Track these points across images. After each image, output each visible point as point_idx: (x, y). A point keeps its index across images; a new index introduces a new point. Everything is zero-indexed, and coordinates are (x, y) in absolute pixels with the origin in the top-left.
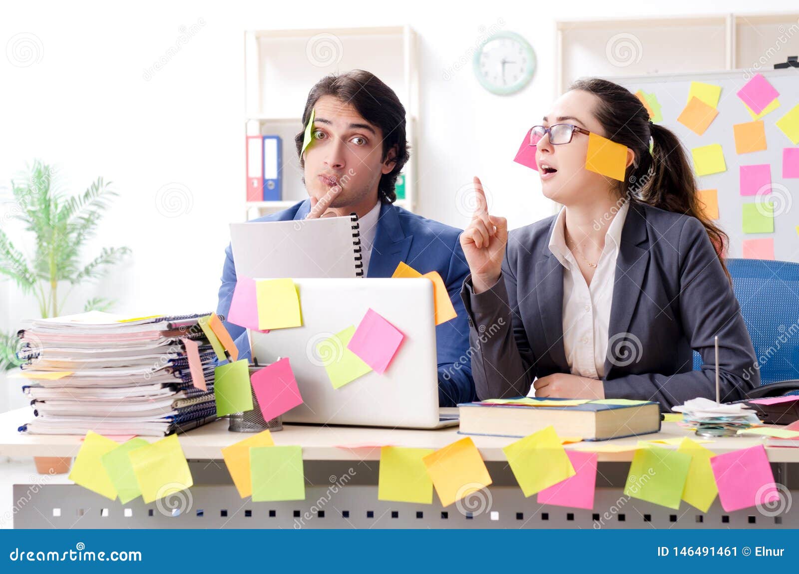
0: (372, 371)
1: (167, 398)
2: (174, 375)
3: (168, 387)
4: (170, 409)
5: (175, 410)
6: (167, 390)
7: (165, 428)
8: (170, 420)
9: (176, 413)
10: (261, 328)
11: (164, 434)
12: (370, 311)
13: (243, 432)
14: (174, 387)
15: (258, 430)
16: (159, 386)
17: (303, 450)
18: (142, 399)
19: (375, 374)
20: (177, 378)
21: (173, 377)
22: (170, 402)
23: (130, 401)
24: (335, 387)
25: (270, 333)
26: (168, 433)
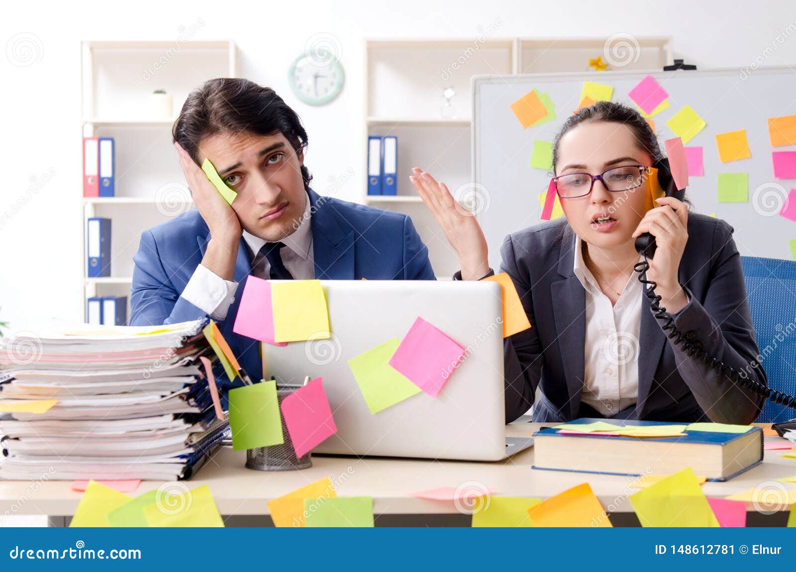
0: (420, 393)
1: (180, 433)
2: (189, 403)
3: (181, 418)
4: (183, 446)
5: (190, 446)
6: (180, 422)
7: (178, 470)
8: (185, 460)
9: (191, 450)
10: (278, 339)
11: (176, 478)
12: (419, 320)
13: (269, 470)
14: (189, 418)
15: (287, 467)
16: (171, 417)
17: (374, 502)
18: (148, 435)
19: (426, 395)
20: (192, 406)
21: (187, 405)
22: (184, 438)
23: (132, 436)
24: (373, 412)
25: (289, 346)
26: (182, 476)
